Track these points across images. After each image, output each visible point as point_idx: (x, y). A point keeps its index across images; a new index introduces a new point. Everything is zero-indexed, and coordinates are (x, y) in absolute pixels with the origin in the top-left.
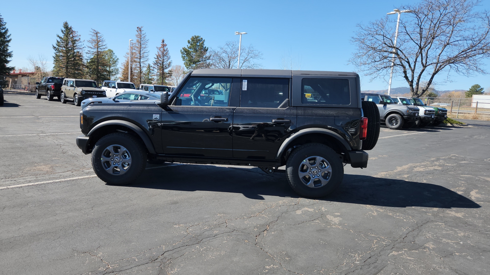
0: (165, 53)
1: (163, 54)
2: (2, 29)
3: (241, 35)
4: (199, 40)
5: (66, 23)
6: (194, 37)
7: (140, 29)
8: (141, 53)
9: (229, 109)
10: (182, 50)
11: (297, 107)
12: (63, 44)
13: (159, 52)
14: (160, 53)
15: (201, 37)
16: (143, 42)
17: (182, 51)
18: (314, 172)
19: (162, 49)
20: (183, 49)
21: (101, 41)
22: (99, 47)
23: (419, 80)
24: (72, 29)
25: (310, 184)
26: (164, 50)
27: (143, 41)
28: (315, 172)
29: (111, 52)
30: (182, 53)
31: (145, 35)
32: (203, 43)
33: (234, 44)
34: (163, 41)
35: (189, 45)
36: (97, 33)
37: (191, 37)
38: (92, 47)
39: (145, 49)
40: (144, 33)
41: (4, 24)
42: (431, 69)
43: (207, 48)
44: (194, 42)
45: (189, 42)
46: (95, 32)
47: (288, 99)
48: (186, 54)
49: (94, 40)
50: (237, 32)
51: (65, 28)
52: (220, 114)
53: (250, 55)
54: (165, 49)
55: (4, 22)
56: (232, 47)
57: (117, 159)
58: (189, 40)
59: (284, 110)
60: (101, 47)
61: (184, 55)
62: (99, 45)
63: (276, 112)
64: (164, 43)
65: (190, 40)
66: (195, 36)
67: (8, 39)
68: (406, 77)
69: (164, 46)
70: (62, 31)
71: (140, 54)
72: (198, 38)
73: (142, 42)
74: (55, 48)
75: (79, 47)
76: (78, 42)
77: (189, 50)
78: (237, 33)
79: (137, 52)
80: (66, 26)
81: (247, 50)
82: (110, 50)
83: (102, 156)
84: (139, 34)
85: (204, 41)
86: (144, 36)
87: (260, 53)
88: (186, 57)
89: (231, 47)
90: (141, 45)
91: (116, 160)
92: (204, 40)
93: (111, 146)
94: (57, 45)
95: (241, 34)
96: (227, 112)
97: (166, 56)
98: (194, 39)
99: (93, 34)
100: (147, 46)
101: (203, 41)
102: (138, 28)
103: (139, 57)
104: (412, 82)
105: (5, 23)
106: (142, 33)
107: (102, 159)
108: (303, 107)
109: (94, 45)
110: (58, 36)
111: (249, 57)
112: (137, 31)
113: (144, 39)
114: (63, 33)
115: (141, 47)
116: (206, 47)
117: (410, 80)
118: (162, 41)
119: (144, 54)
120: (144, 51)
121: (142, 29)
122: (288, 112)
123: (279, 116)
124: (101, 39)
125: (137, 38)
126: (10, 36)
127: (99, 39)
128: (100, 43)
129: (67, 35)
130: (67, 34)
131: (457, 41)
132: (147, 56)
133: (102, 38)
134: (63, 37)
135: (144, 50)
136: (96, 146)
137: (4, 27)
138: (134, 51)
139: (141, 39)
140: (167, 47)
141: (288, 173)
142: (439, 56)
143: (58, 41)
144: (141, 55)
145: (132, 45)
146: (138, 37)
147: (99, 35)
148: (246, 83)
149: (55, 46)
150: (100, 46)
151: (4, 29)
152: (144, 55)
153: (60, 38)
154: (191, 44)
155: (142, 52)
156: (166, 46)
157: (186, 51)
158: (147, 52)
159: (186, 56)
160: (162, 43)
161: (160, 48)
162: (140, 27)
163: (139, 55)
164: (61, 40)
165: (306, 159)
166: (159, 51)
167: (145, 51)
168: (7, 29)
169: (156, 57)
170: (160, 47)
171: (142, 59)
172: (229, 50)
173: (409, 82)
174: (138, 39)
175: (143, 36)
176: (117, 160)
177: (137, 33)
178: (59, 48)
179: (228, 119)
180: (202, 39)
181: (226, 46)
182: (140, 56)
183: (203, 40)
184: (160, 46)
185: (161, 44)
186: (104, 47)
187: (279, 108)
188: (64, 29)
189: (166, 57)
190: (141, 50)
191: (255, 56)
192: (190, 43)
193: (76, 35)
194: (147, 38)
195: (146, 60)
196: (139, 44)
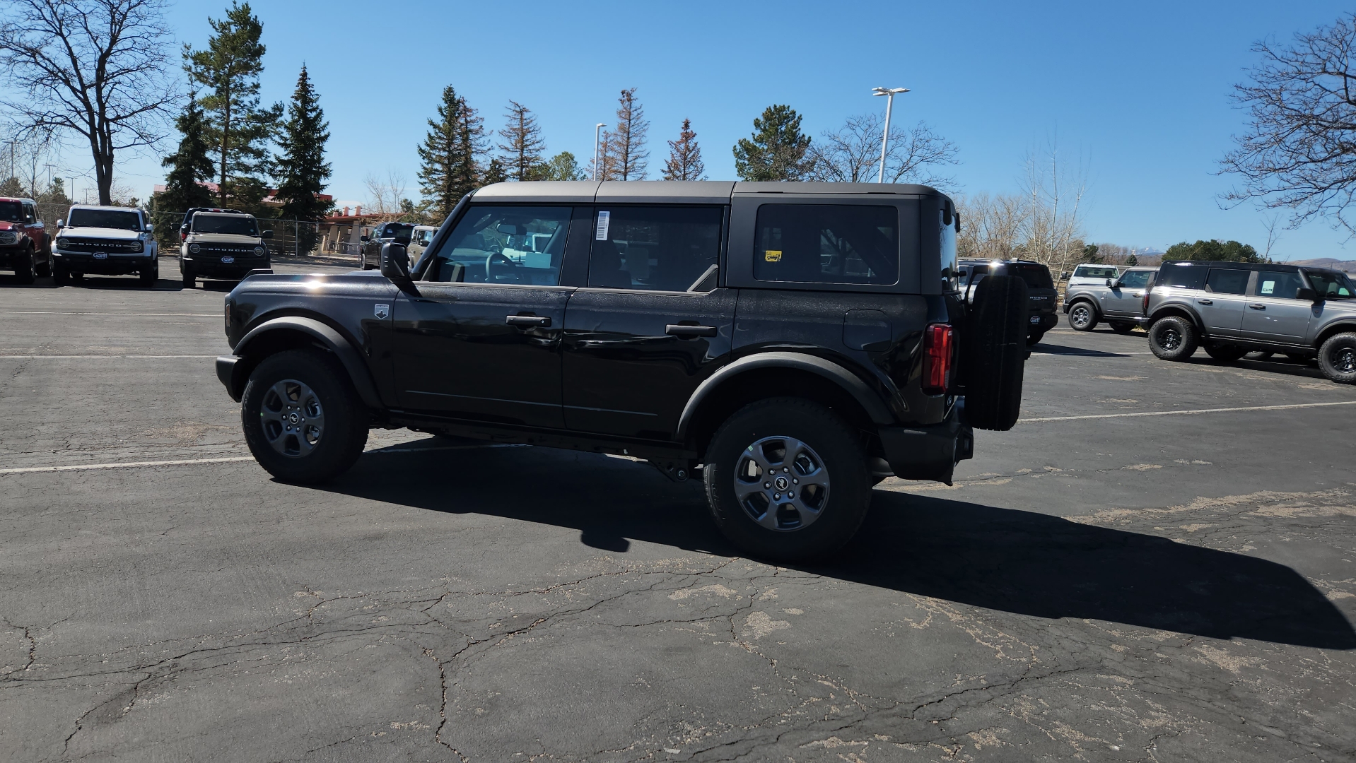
0: (689, 156)
1: (685, 159)
2: (311, 111)
3: (890, 97)
4: (787, 117)
5: (450, 90)
6: (773, 110)
7: (627, 96)
8: (629, 159)
9: (559, 292)
10: (738, 147)
11: (739, 288)
12: (442, 142)
13: (675, 155)
14: (678, 157)
15: (791, 109)
16: (635, 130)
17: (738, 150)
18: (778, 482)
19: (682, 146)
20: (740, 143)
21: (530, 132)
22: (527, 146)
24: (466, 104)
25: (768, 519)
26: (687, 148)
27: (635, 127)
28: (782, 485)
29: (568, 160)
30: (739, 156)
31: (639, 111)
32: (794, 126)
33: (872, 122)
34: (687, 125)
35: (758, 133)
36: (521, 112)
37: (764, 110)
38: (509, 146)
39: (639, 149)
40: (639, 106)
41: (315, 97)
43: (806, 138)
44: (770, 124)
45: (757, 124)
46: (518, 109)
47: (716, 266)
48: (747, 156)
49: (514, 129)
50: (880, 88)
51: (446, 102)
52: (531, 306)
53: (919, 152)
54: (691, 145)
55: (316, 93)
56: (866, 131)
57: (295, 417)
58: (757, 119)
59: (702, 298)
60: (530, 147)
61: (742, 161)
62: (527, 141)
63: (680, 302)
64: (689, 131)
65: (762, 119)
66: (775, 106)
67: (323, 134)
69: (687, 136)
70: (440, 110)
71: (626, 163)
72: (784, 113)
73: (631, 130)
74: (423, 151)
75: (479, 148)
76: (477, 136)
77: (757, 145)
78: (880, 90)
79: (620, 157)
80: (449, 96)
81: (910, 140)
82: (567, 153)
83: (264, 407)
84: (625, 108)
85: (800, 118)
86: (639, 114)
87: (951, 147)
88: (748, 165)
89: (860, 132)
90: (628, 138)
91: (292, 420)
92: (798, 118)
93: (281, 382)
94: (428, 145)
95: (892, 94)
96: (551, 302)
97: (692, 164)
98: (773, 114)
99: (512, 114)
100: (644, 140)
101: (796, 119)
102: (623, 93)
103: (623, 170)
105: (317, 95)
106: (633, 105)
108: (755, 291)
109: (513, 142)
110: (431, 123)
111: (915, 159)
112: (622, 102)
113: (638, 122)
114: (442, 114)
115: (628, 142)
116: (803, 136)
118: (683, 125)
119: (636, 161)
120: (634, 154)
121: (634, 96)
122: (713, 302)
123: (686, 315)
124: (530, 125)
125: (620, 121)
126: (327, 126)
127: (525, 127)
128: (529, 136)
129: (451, 119)
130: (451, 117)
132: (643, 167)
133: (534, 123)
134: (441, 126)
135: (636, 150)
137: (314, 104)
138: (610, 154)
139: (630, 120)
140: (695, 140)
141: (706, 481)
143: (429, 135)
144: (629, 165)
145: (606, 138)
146: (624, 116)
147: (526, 115)
148: (607, 219)
149: (424, 147)
150: (528, 143)
151: (314, 110)
152: (637, 165)
153: (435, 126)
154: (764, 130)
155: (630, 157)
156: (694, 136)
157: (748, 150)
158: (643, 155)
159: (746, 162)
160: (683, 131)
161: (678, 142)
162: (629, 89)
163: (623, 164)
164: (436, 133)
165: (755, 444)
166: (674, 152)
167: (638, 154)
168: (321, 110)
169: (666, 169)
170: (679, 140)
171: (630, 173)
172: (854, 142)
174: (624, 121)
175: (635, 113)
176: (294, 420)
177: (620, 107)
178: (431, 151)
179: (553, 320)
180: (794, 113)
181: (848, 131)
182: (626, 168)
183: (797, 115)
184: (679, 138)
185: (681, 134)
186: (537, 146)
187: (689, 291)
188: (444, 105)
189: (691, 167)
190: (630, 150)
191: (935, 156)
192: (759, 126)
193: (473, 118)
194: (644, 118)
195: (641, 176)
196: (625, 135)
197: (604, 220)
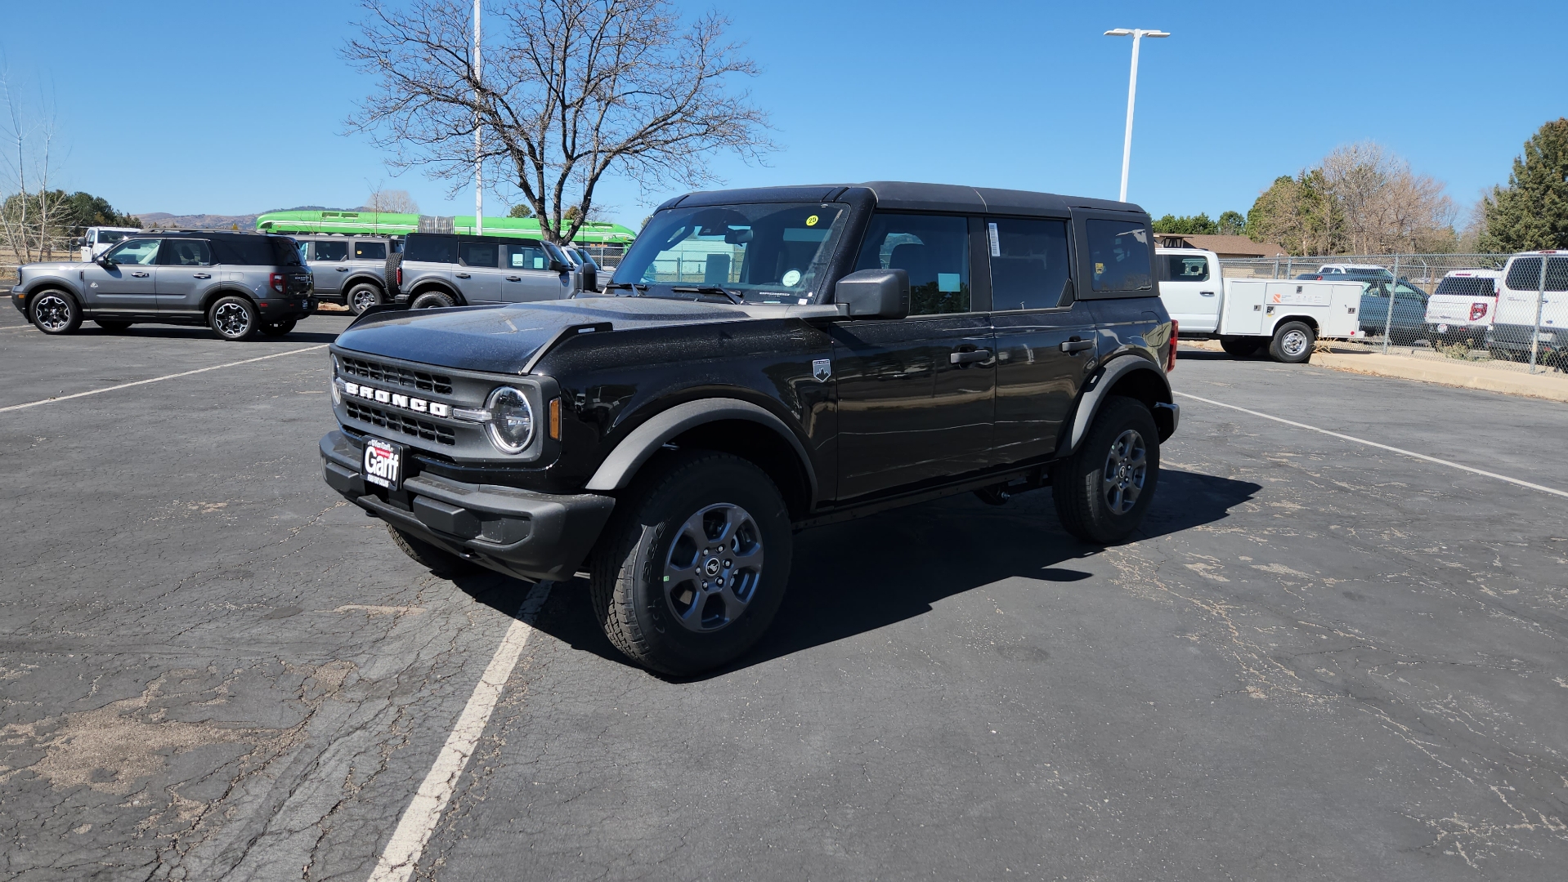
18: (1122, 472)
23: (558, 197)
25: (1117, 504)
42: (582, 168)
47: (1070, 280)
52: (968, 338)
57: (714, 562)
68: (525, 186)
83: (668, 565)
91: (710, 571)
104: (542, 200)
107: (666, 579)
117: (537, 197)
122: (1079, 316)
131: (631, 93)
136: (645, 527)
141: (1089, 488)
142: (597, 130)
148: (996, 231)
165: (1115, 442)
173: (536, 200)
176: (713, 568)
187: (1058, 306)
197: (994, 232)
